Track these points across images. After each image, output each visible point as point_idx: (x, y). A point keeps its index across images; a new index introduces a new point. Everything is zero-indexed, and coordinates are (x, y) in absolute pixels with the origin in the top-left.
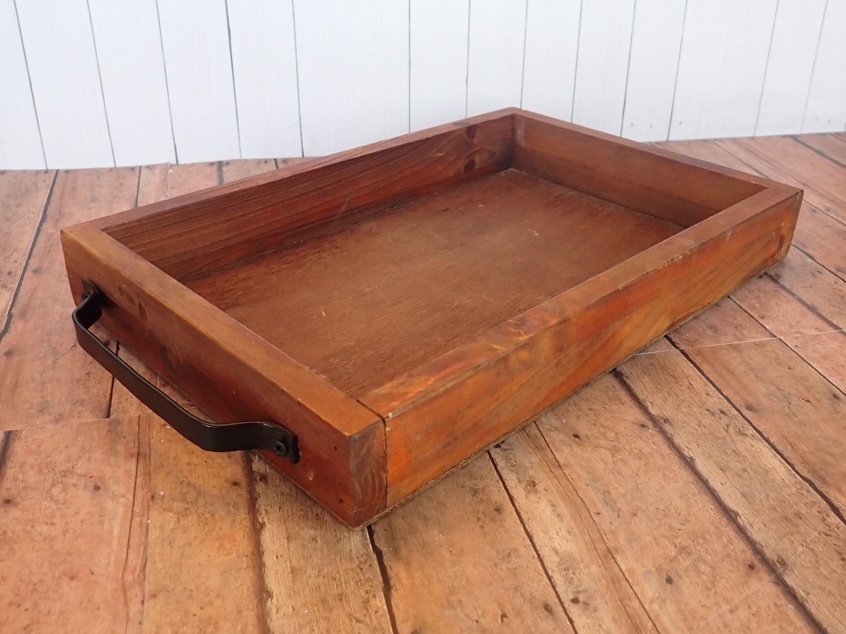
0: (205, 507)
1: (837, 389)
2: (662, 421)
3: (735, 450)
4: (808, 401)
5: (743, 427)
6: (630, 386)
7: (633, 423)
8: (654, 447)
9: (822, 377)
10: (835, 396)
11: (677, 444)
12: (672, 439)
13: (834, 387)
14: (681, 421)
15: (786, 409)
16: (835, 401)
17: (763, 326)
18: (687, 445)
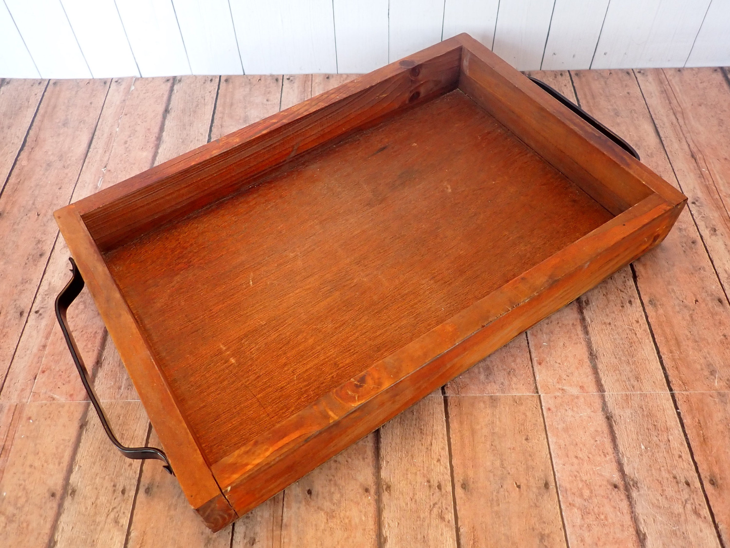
0: (26, 515)
1: (553, 476)
2: (385, 487)
3: (426, 537)
4: (519, 487)
5: (447, 509)
6: (381, 437)
7: (361, 485)
8: (363, 518)
9: (549, 456)
10: (546, 485)
11: (383, 518)
12: (382, 511)
13: (552, 472)
14: (400, 490)
15: (495, 494)
16: (543, 490)
17: (534, 375)
18: (390, 522)
